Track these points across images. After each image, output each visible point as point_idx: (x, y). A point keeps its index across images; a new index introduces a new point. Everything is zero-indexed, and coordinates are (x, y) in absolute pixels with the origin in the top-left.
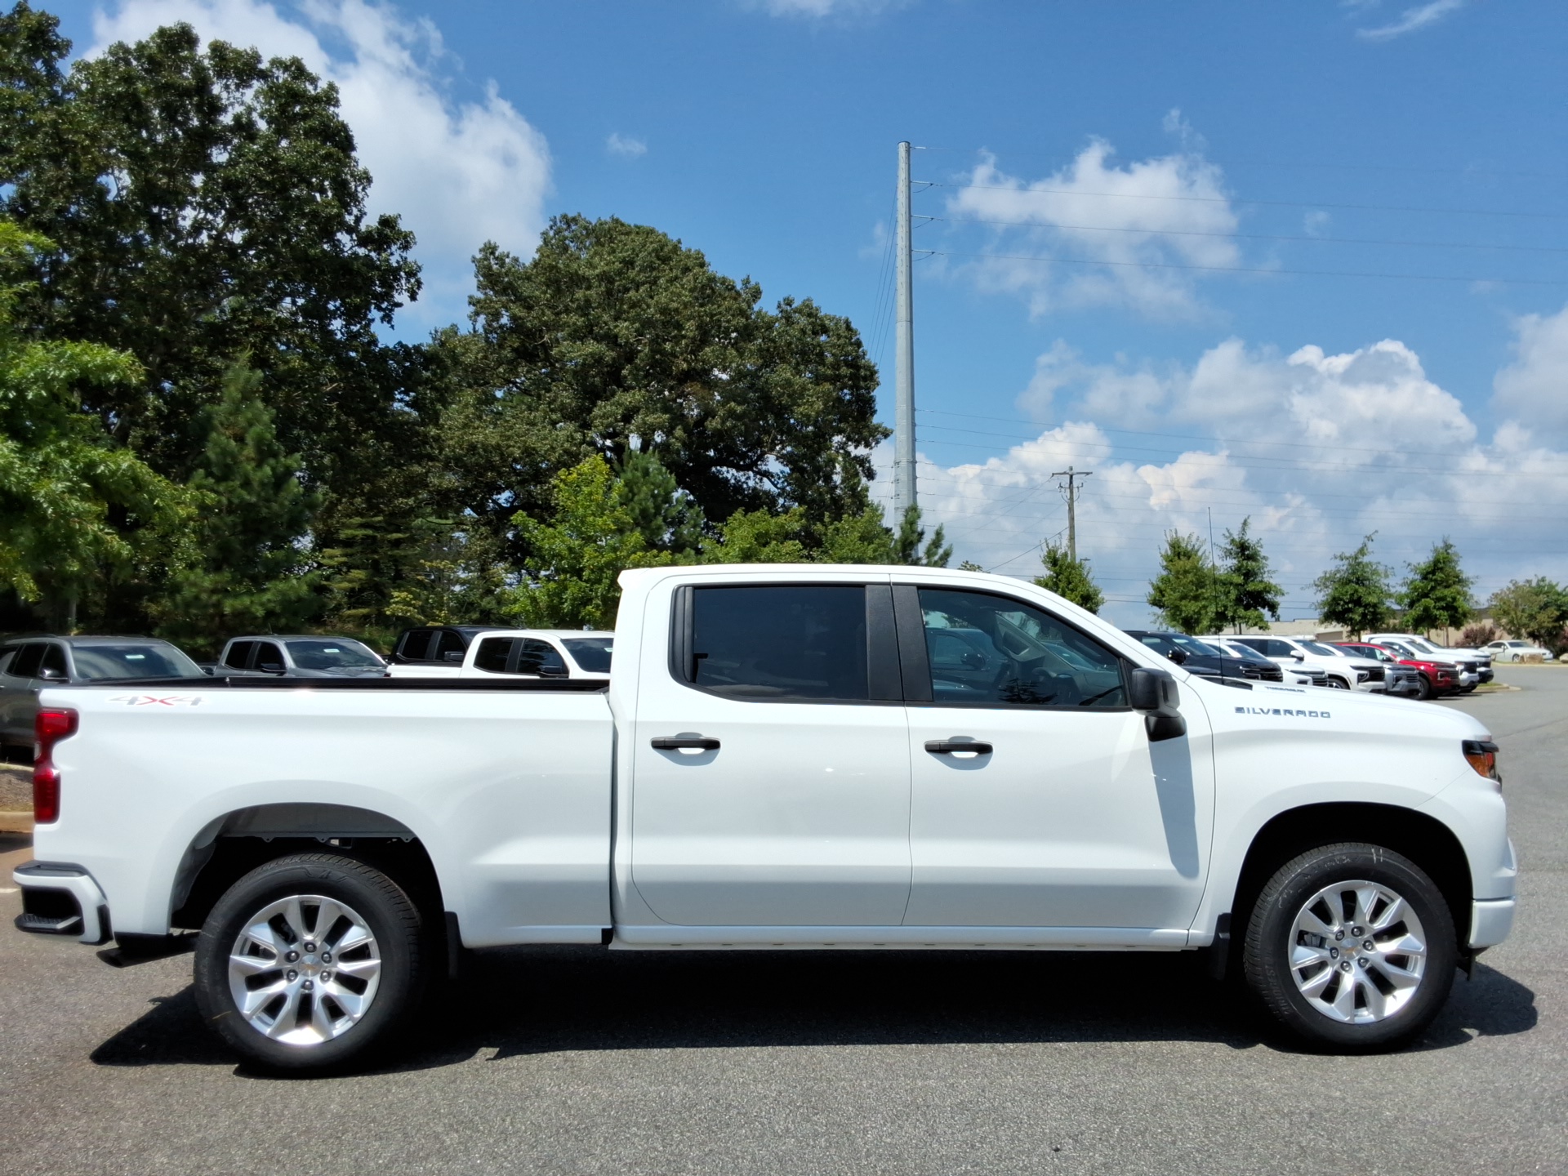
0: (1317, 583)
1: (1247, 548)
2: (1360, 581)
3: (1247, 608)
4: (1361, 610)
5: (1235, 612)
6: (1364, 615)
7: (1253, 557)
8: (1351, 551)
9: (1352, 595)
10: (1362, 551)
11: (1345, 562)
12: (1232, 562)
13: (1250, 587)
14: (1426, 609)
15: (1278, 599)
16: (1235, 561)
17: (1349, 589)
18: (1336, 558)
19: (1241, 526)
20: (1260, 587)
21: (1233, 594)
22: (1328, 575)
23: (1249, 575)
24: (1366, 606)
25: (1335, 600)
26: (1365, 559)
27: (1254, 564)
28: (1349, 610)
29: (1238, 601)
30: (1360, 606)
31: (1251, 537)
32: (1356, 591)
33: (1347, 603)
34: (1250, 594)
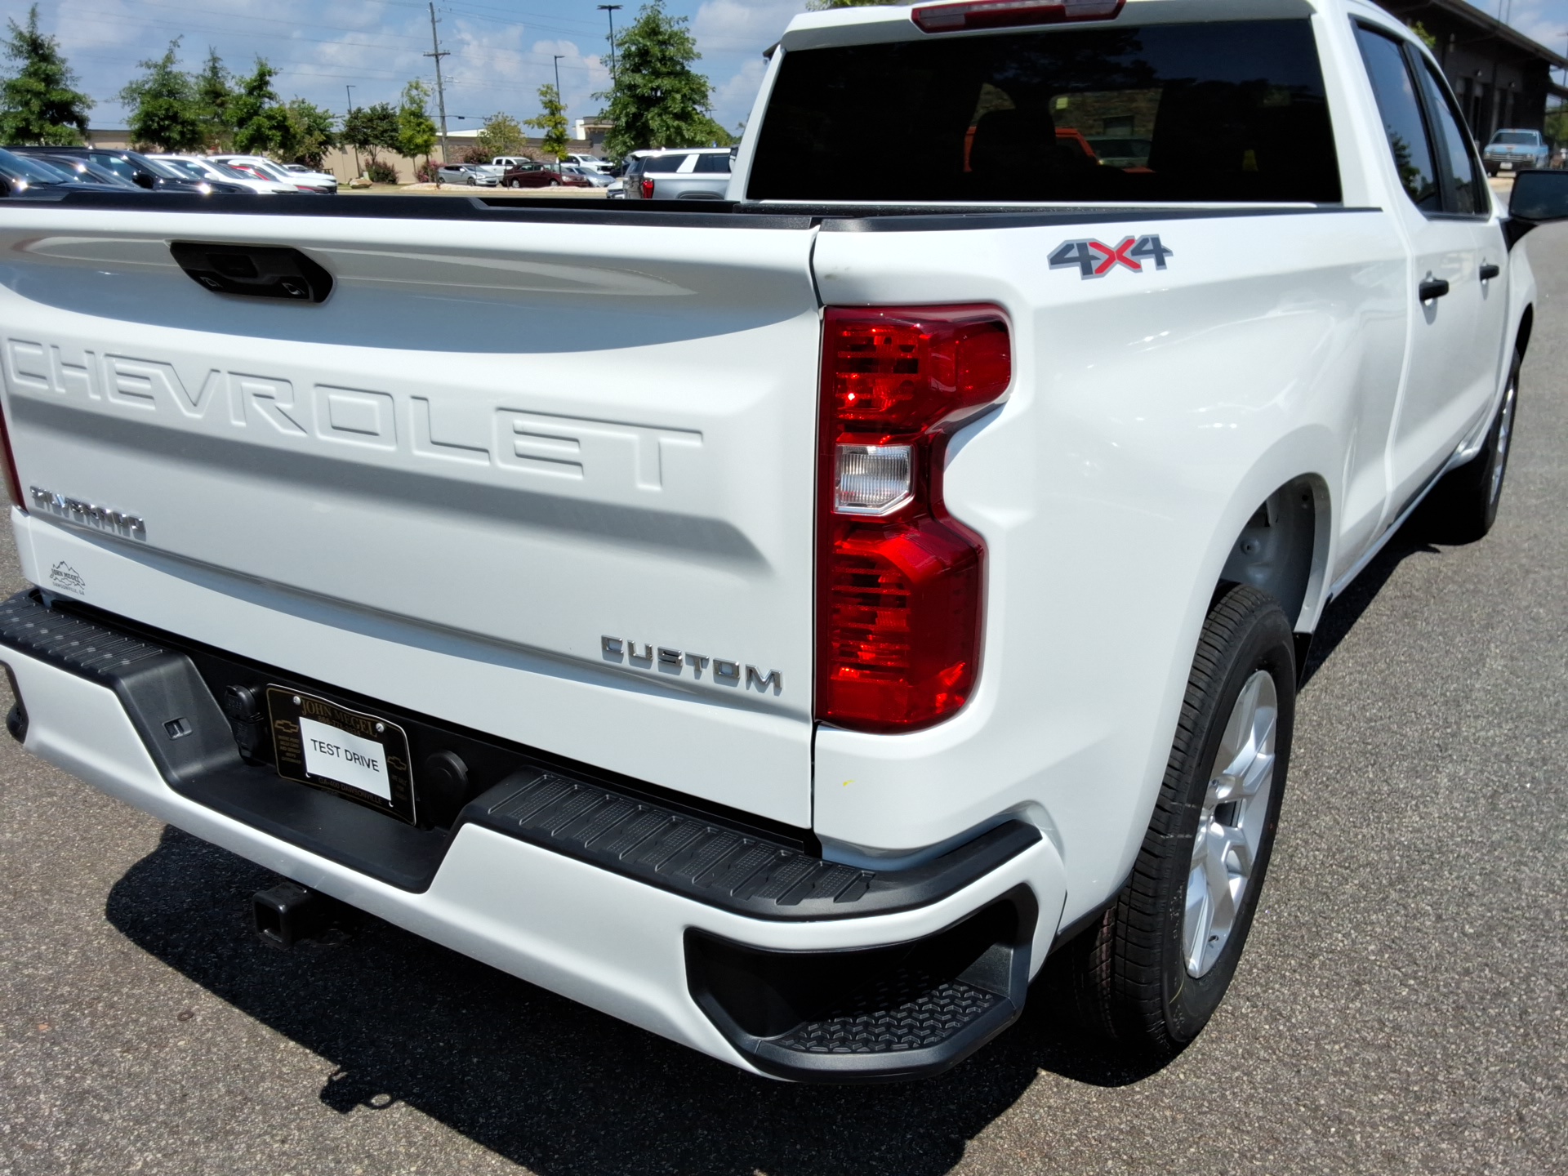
0: (123, 94)
1: (41, 46)
2: (171, 93)
3: (55, 122)
4: (179, 127)
5: (41, 127)
6: (182, 134)
7: (47, 58)
8: (158, 57)
9: (167, 110)
10: (169, 59)
11: (153, 71)
12: (22, 63)
13: (55, 97)
14: (259, 127)
15: (87, 113)
16: (27, 62)
17: (163, 102)
18: (141, 65)
19: (29, 16)
20: (68, 97)
21: (36, 105)
22: (134, 86)
23: (50, 80)
24: (184, 123)
25: (148, 116)
26: (175, 69)
27: (53, 67)
28: (167, 128)
29: (41, 115)
30: (177, 123)
31: (44, 33)
32: (171, 106)
33: (163, 120)
34: (50, 105)
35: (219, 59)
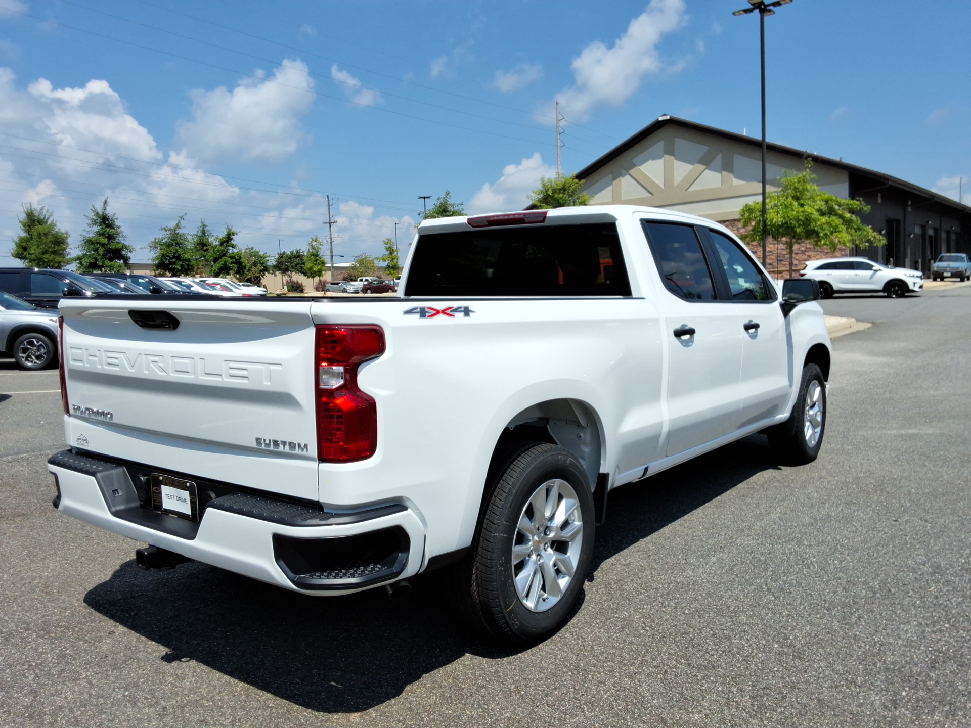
0: (151, 245)
1: (108, 219)
2: (177, 244)
3: (111, 260)
4: (181, 263)
5: (103, 262)
6: (182, 266)
7: (110, 226)
8: (172, 225)
9: (174, 253)
10: (178, 226)
11: (168, 232)
12: (96, 228)
13: (113, 246)
14: (225, 264)
15: (129, 255)
16: (99, 228)
17: (173, 249)
18: (162, 229)
19: (103, 204)
20: (120, 246)
21: (101, 251)
22: (157, 240)
23: (110, 237)
24: (183, 260)
25: (164, 256)
26: (180, 231)
27: (113, 230)
28: (174, 263)
29: (104, 256)
30: (180, 260)
31: (110, 212)
32: (177, 251)
33: (172, 259)
34: (110, 251)
35: (207, 226)
